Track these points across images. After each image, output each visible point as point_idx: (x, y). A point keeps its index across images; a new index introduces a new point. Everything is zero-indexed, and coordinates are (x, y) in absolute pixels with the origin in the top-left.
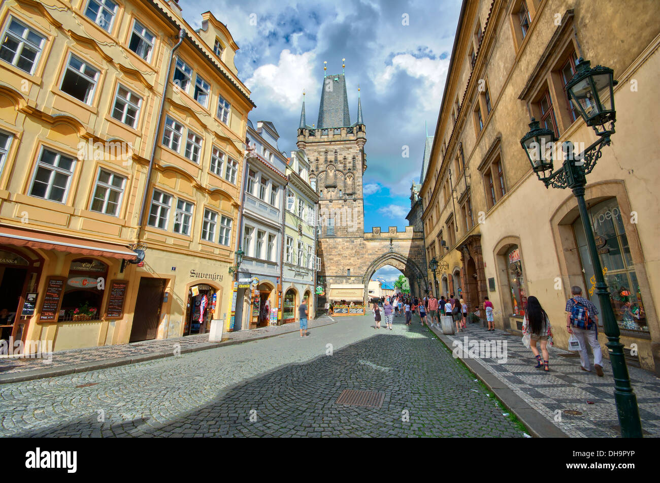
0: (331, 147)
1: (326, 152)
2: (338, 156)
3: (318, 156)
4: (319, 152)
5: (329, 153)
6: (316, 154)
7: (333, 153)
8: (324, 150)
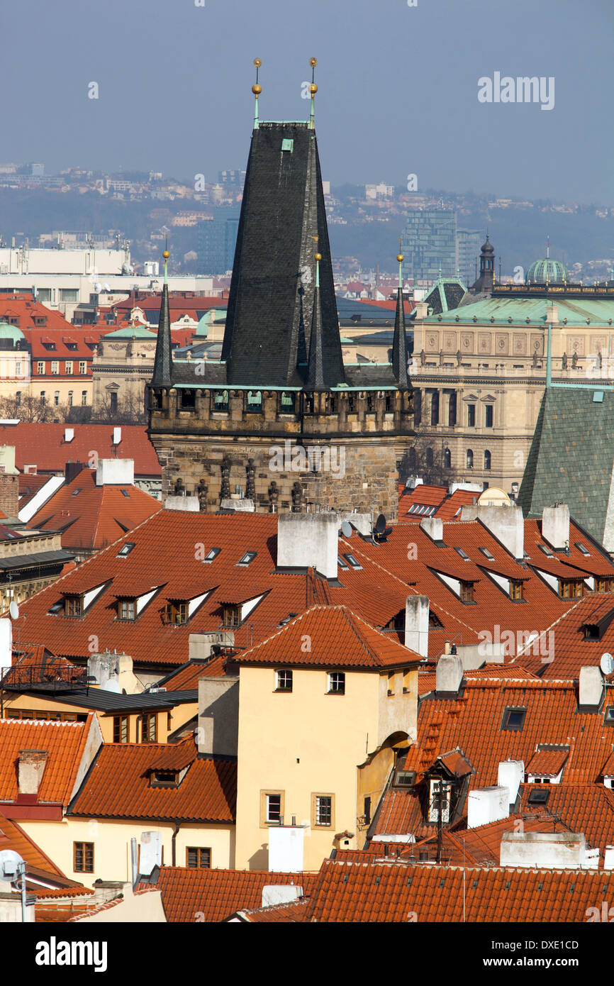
0: (238, 450)
1: (226, 464)
2: (258, 481)
3: (205, 476)
4: (208, 464)
5: (234, 468)
6: (199, 468)
7: (242, 470)
8: (219, 456)
